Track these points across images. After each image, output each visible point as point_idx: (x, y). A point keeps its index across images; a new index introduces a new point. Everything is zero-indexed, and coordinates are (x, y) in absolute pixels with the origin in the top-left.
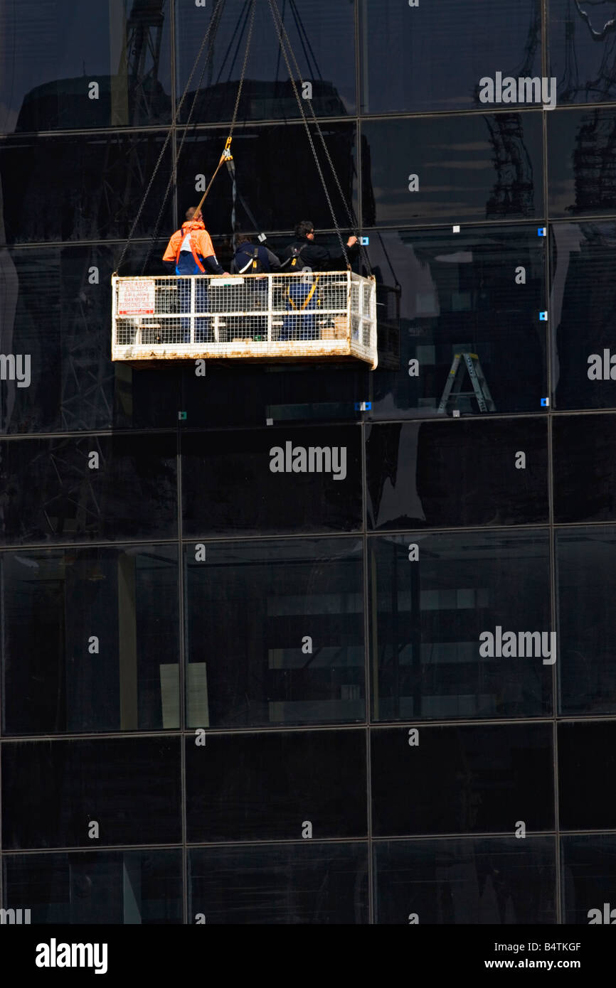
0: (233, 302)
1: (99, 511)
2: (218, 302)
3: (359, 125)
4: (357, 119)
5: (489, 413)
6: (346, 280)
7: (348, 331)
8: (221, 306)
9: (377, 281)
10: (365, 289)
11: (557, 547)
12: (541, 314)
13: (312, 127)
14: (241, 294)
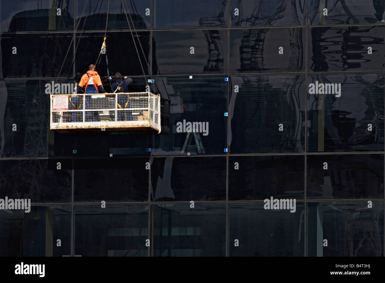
0: (101, 105)
1: (39, 191)
2: (94, 105)
3: (151, 33)
4: (151, 30)
5: (202, 154)
6: (148, 96)
7: (149, 117)
8: (96, 107)
9: (160, 97)
10: (156, 100)
11: (229, 211)
12: (225, 113)
13: (134, 33)
14: (104, 102)
